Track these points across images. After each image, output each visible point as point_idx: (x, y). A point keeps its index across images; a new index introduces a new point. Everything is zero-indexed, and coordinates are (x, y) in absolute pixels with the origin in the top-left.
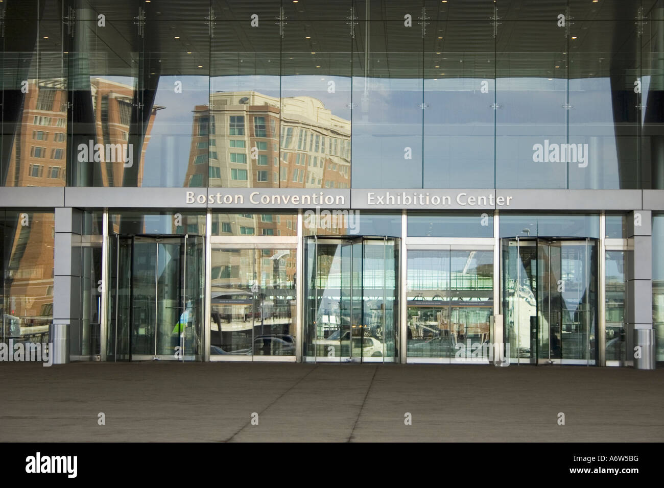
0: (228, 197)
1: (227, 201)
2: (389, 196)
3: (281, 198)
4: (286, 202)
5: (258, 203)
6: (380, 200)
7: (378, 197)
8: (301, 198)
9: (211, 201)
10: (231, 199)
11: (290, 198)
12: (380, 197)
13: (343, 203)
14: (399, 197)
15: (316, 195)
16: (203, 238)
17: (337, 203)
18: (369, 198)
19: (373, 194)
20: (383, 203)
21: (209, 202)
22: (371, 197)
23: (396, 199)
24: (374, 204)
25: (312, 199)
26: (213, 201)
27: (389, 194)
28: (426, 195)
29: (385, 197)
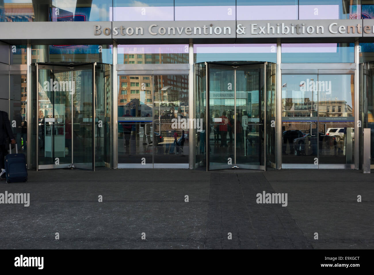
0: (130, 29)
1: (129, 33)
2: (270, 26)
3: (176, 29)
4: (180, 33)
5: (156, 34)
6: (262, 30)
7: (261, 28)
8: (193, 30)
9: (115, 33)
10: (132, 31)
11: (184, 29)
12: (262, 28)
13: (230, 33)
14: (278, 28)
15: (206, 27)
16: (110, 66)
17: (225, 33)
18: (253, 28)
19: (256, 25)
20: (264, 33)
21: (113, 34)
22: (254, 28)
23: (276, 29)
24: (257, 33)
25: (202, 29)
26: (117, 33)
27: (270, 24)
28: (303, 25)
29: (267, 28)
